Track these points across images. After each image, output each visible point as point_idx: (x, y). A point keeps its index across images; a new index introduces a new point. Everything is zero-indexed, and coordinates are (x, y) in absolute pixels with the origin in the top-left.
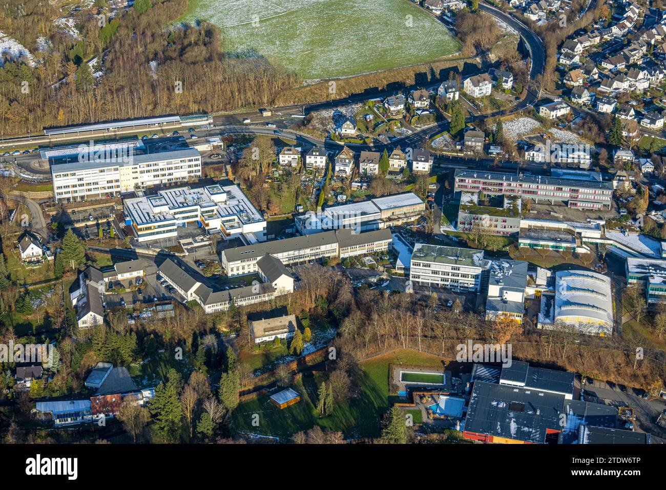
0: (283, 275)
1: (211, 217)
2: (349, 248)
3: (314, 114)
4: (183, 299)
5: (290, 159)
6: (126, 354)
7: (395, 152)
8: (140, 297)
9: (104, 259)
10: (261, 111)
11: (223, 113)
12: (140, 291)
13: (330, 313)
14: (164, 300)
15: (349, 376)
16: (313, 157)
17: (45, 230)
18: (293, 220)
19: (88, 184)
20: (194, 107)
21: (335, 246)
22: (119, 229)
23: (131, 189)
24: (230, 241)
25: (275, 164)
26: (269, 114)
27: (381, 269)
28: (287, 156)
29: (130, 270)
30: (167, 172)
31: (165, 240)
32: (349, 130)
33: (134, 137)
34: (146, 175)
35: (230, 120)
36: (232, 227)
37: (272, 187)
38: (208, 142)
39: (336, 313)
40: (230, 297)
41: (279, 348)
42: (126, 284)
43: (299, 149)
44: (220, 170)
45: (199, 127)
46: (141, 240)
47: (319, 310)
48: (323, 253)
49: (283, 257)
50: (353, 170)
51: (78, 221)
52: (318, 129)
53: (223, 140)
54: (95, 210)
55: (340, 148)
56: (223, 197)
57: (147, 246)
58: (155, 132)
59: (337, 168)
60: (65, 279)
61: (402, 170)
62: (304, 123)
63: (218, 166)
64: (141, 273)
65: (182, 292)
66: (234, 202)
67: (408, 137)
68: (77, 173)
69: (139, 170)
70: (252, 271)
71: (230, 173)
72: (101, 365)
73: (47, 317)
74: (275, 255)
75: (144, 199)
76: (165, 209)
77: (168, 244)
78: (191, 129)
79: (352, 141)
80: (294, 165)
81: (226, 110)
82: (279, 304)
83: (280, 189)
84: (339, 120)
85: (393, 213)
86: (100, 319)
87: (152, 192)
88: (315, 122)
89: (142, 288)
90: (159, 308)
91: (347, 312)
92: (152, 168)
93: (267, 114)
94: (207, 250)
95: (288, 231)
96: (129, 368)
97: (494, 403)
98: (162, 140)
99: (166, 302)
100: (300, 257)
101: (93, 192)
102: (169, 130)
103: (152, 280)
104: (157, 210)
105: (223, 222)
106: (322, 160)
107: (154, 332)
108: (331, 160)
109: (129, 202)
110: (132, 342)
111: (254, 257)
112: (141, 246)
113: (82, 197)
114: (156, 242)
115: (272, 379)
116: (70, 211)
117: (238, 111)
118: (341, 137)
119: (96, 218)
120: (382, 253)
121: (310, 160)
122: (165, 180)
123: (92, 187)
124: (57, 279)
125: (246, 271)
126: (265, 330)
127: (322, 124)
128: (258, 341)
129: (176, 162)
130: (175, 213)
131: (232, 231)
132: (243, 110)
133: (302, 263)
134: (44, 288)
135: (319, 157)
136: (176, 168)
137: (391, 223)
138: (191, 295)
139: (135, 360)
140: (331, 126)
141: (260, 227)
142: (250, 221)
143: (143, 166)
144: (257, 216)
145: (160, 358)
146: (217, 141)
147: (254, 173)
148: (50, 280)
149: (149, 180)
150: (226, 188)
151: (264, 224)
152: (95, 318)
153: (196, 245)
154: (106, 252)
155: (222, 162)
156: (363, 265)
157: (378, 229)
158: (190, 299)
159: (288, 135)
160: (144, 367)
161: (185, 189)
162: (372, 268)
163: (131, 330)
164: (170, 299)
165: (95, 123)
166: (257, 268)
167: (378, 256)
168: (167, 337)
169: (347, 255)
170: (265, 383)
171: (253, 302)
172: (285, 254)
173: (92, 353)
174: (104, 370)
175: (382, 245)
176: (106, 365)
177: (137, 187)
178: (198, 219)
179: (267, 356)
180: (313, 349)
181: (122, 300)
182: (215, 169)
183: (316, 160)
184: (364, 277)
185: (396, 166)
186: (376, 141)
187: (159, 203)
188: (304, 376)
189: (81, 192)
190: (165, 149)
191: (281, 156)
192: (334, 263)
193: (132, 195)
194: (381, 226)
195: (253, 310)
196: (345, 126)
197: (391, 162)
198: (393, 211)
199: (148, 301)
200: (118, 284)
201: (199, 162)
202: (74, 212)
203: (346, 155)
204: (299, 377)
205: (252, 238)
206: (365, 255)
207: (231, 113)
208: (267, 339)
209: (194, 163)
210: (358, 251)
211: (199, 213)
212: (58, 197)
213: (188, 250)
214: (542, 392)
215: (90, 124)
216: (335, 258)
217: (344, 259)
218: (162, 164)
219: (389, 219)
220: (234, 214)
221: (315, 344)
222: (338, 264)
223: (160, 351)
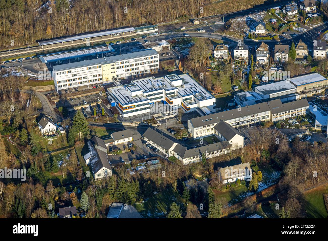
0: (237, 135)
1: (173, 97)
2: (279, 114)
3: (232, 21)
4: (165, 156)
5: (222, 53)
6: (132, 195)
7: (299, 44)
8: (134, 156)
9: (101, 131)
10: (192, 21)
11: (163, 23)
12: (132, 152)
13: (272, 161)
14: (151, 157)
15: (300, 203)
16: (239, 51)
17: (54, 113)
18: (232, 97)
19: (80, 79)
20: (142, 21)
21: (269, 113)
22: (106, 109)
23: (110, 81)
24: (190, 113)
25: (212, 57)
26: (198, 22)
27: (304, 128)
28: (219, 51)
29: (123, 137)
30: (135, 67)
31: (144, 115)
32: (261, 31)
33: (103, 44)
34: (120, 70)
35: (170, 28)
36: (190, 103)
37: (212, 74)
38: (159, 45)
39: (277, 160)
40: (200, 152)
41: (241, 187)
42: (122, 148)
43: (227, 46)
44: (172, 64)
45: (149, 34)
46: (125, 116)
47: (264, 159)
48: (262, 118)
49: (232, 122)
50: (269, 59)
51: (76, 105)
52: (238, 32)
53: (169, 42)
54: (86, 97)
55: (259, 44)
56: (180, 83)
57: (131, 120)
58: (118, 40)
59: (258, 58)
60: (76, 146)
61: (306, 57)
62: (226, 27)
63: (170, 61)
64: (131, 139)
65: (163, 151)
66: (187, 86)
67: (304, 34)
68: (73, 70)
69: (115, 66)
70: (210, 133)
71: (180, 66)
72: (115, 204)
73: (69, 174)
74: (227, 122)
75: (122, 87)
76: (140, 93)
77: (146, 118)
78: (144, 36)
79: (265, 38)
80: (225, 57)
81: (165, 21)
82: (235, 156)
83: (219, 75)
84: (252, 24)
85: (305, 88)
86: (110, 171)
87: (126, 82)
88: (234, 26)
89: (134, 149)
90: (150, 162)
91: (286, 160)
92: (125, 64)
93: (196, 23)
94: (174, 121)
95: (230, 104)
96: (135, 206)
98: (123, 45)
99: (153, 158)
100: (244, 122)
101: (83, 84)
102: (128, 38)
103: (139, 144)
104: (134, 94)
105: (183, 100)
106: (245, 53)
107: (150, 179)
108: (252, 52)
109: (112, 90)
110: (136, 187)
111: (212, 123)
112: (126, 120)
113: (75, 89)
114: (135, 117)
115: (241, 208)
116: (68, 98)
117: (174, 22)
118: (256, 36)
119: (89, 103)
120: (302, 116)
121: (237, 53)
122: (133, 73)
123: (83, 80)
124: (70, 146)
125: (206, 134)
127: (239, 27)
128: (224, 182)
129: (141, 59)
130: (148, 96)
131: (191, 106)
132: (178, 21)
133: (245, 127)
134: (62, 153)
135: (243, 51)
136: (141, 64)
137: (305, 95)
138: (171, 152)
139: (138, 200)
140: (246, 29)
141: (211, 102)
142: (203, 98)
143: (118, 64)
144: (208, 95)
145: (156, 198)
146: (164, 43)
147: (197, 65)
148: (65, 148)
149: (123, 73)
150: (181, 76)
151: (214, 100)
152: (106, 171)
153: (165, 118)
154: (101, 126)
155: (172, 58)
156: (290, 125)
157: (295, 100)
158: (170, 155)
159: (216, 36)
160: (146, 205)
161: (151, 78)
162: (297, 127)
163: (134, 179)
164: (156, 156)
165: (73, 36)
166: (213, 132)
167: (300, 118)
168: (158, 183)
169: (276, 120)
170: (236, 211)
171: (216, 155)
172: (234, 120)
173: (108, 196)
174: (117, 207)
175: (302, 111)
176: (119, 205)
177: (114, 79)
178: (163, 99)
179: (232, 193)
180: (265, 186)
181: (121, 158)
182: (168, 64)
183: (241, 53)
184: (292, 134)
185: (301, 54)
186: (281, 38)
187: (134, 89)
188: (263, 205)
189: (75, 84)
190: (128, 51)
191: (215, 51)
192: (268, 125)
193: (112, 85)
194: (298, 97)
195: (217, 161)
196: (258, 27)
197: (297, 51)
198: (305, 86)
199: (140, 158)
200: (115, 147)
201: (158, 59)
202: (71, 99)
203: (263, 50)
204: (260, 206)
205: (206, 110)
206: (290, 119)
207: (169, 23)
208: (230, 181)
209: (154, 59)
210: (284, 116)
211: (164, 95)
212: (58, 89)
213: (160, 121)
215: (69, 36)
216: (268, 122)
217: (275, 123)
218: (132, 61)
219: (303, 92)
220: (190, 94)
221: (265, 183)
222: (271, 126)
223: (155, 193)
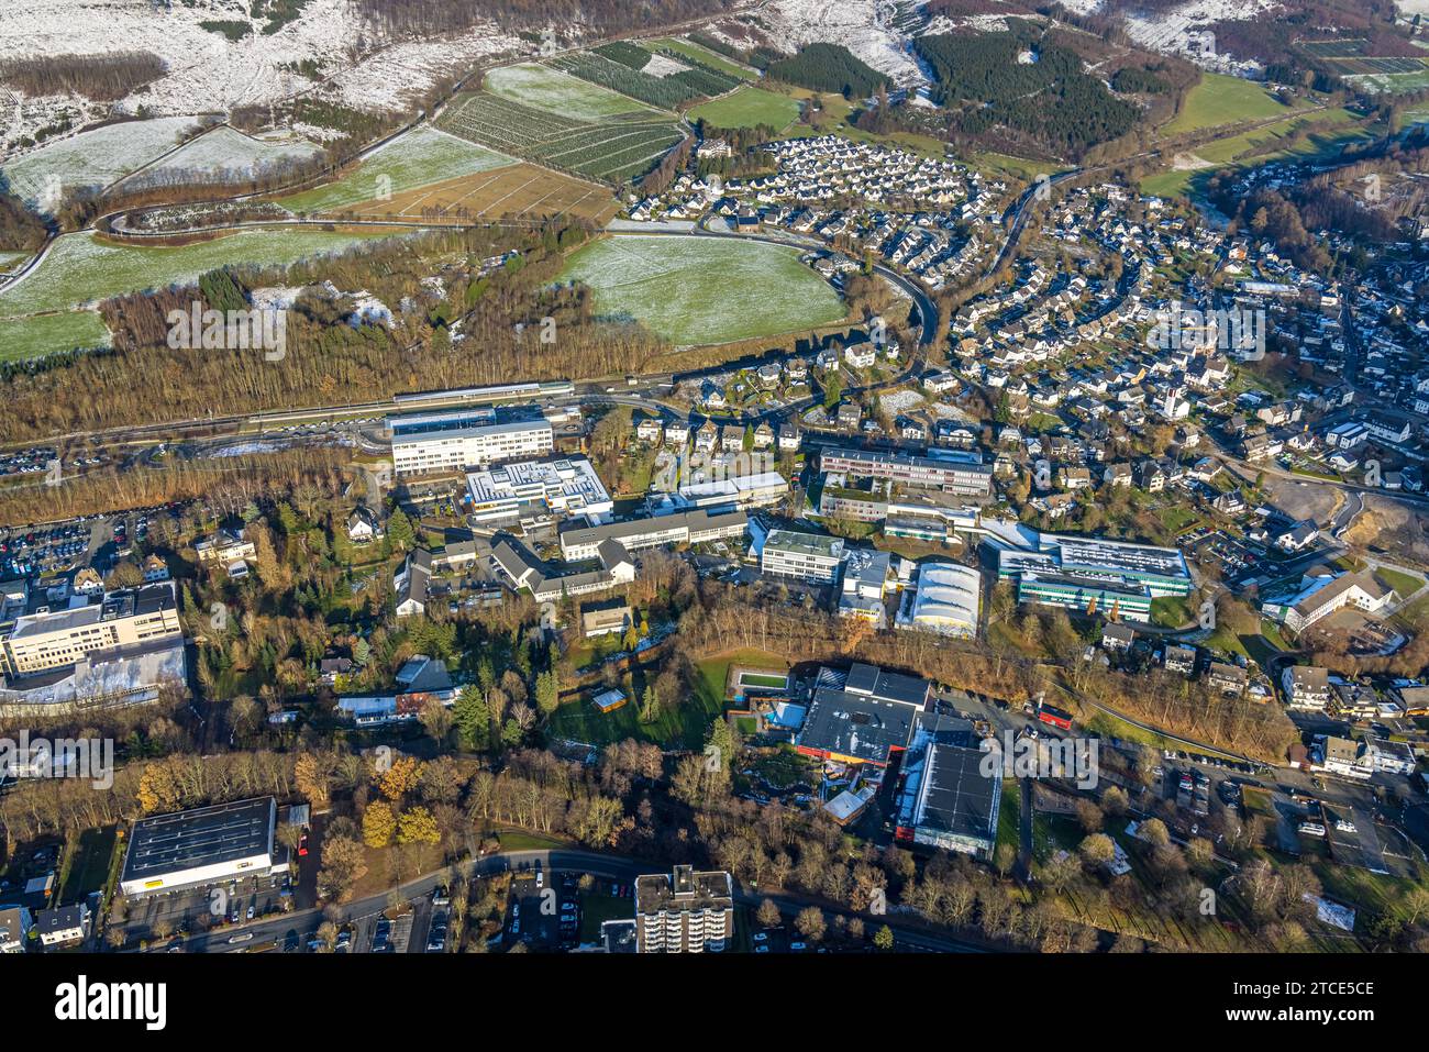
0: (623, 563)
1: (555, 495)
2: (700, 532)
3: (682, 383)
4: (514, 585)
5: (649, 433)
6: (444, 645)
7: (761, 427)
8: (469, 582)
9: (436, 539)
10: (628, 378)
11: (587, 380)
12: (469, 575)
13: (672, 605)
14: (493, 586)
15: (679, 678)
16: (674, 431)
17: (380, 506)
18: (644, 500)
19: (430, 456)
20: (555, 374)
21: (685, 530)
22: (458, 506)
23: (476, 462)
24: (574, 521)
25: (633, 437)
26: (635, 382)
27: (733, 556)
28: (646, 429)
29: (461, 552)
30: (516, 445)
31: (504, 519)
32: (716, 401)
33: (488, 406)
34: (492, 447)
35: (593, 388)
36: (577, 507)
37: (627, 464)
38: (565, 412)
39: (678, 605)
40: (564, 585)
41: (612, 643)
42: (456, 568)
43: (660, 422)
44: (573, 443)
45: (558, 395)
46: (479, 518)
47: (661, 601)
48: (672, 537)
49: (627, 542)
50: (715, 445)
51: (415, 497)
52: (684, 400)
53: (581, 410)
54: (436, 484)
55: (703, 420)
56: (572, 473)
57: (485, 525)
58: (511, 401)
59: (698, 444)
60: (392, 560)
61: (768, 447)
62: (670, 393)
63: (572, 439)
64: (473, 556)
65: (514, 578)
66: (583, 479)
67: (779, 410)
68: (418, 444)
69: (484, 442)
70: (592, 555)
71: (583, 447)
72: (416, 657)
73: (368, 601)
74: (619, 539)
75: (488, 474)
76: (507, 485)
77: (507, 524)
78: (550, 397)
79: (719, 413)
80: (653, 439)
81: (590, 377)
82: (617, 593)
83: (634, 465)
84: (707, 390)
85: (753, 494)
86: (420, 607)
87: (497, 466)
88: (682, 393)
89: (473, 572)
90: (487, 595)
91: (688, 603)
92: (499, 440)
93: (632, 382)
94: (548, 530)
95: (638, 511)
96: (447, 661)
97: (837, 714)
98: (517, 409)
99: (495, 588)
100: (645, 541)
101: (434, 466)
102: (525, 399)
103: (484, 564)
104: (498, 486)
105: (568, 501)
106: (683, 434)
107: (477, 623)
108: (693, 435)
109: (471, 477)
110: (451, 633)
111: (595, 541)
112: (479, 525)
113: (424, 470)
114: (495, 521)
115: (598, 679)
116: (409, 485)
117: (603, 379)
118: (707, 409)
119: (435, 494)
120: (736, 538)
121: (670, 433)
122: (513, 453)
123: (434, 459)
124: (384, 560)
125: (586, 556)
126: (598, 623)
127: (689, 394)
128: (589, 634)
129: (525, 434)
130: (517, 491)
131: (577, 512)
132: (609, 378)
133: (648, 548)
134: (368, 569)
135: (680, 431)
136: (525, 440)
137: (750, 505)
138: (522, 582)
139: (454, 653)
140: (698, 396)
141: (607, 507)
142: (597, 500)
143: (489, 438)
144: (605, 495)
145: (483, 652)
146: (575, 411)
147: (609, 448)
148: (376, 561)
149: (496, 453)
150: (576, 464)
151: (611, 504)
152: (414, 606)
153: (537, 525)
154: (440, 531)
155: (576, 435)
156: (714, 551)
157: (735, 511)
158: (521, 586)
159: (650, 406)
160: (463, 660)
161: (532, 463)
162: (723, 554)
163: (452, 620)
164: (500, 585)
165: (450, 390)
166: (598, 554)
167: (731, 542)
168: (491, 628)
169: (696, 540)
170: (591, 682)
171: (588, 590)
172: (630, 538)
173: (408, 644)
174: (420, 663)
175: (736, 530)
176: (423, 658)
177: (482, 460)
178: (543, 497)
179: (597, 651)
180: (648, 645)
181: (449, 585)
182: (568, 442)
183: (677, 434)
184: (713, 565)
185: (762, 442)
186: (744, 414)
187: (502, 479)
188: (634, 676)
189: (423, 465)
190: (519, 419)
191: (639, 429)
192: (683, 549)
193: (476, 469)
194: (739, 508)
195: (587, 600)
196: (711, 397)
197: (757, 438)
198: (753, 492)
199: (477, 587)
200: (448, 567)
201: (550, 435)
202: (413, 486)
203: (708, 429)
204: (629, 676)
205: (596, 520)
206: (718, 540)
207: (595, 380)
208: (600, 632)
209: (544, 435)
210: (709, 536)
211: (543, 490)
212: (397, 470)
213: (528, 531)
214: (891, 702)
215: (444, 391)
216: (684, 543)
217: (694, 545)
218: (510, 436)
219: (748, 501)
220: (580, 493)
221: (651, 639)
222: (687, 550)
223: (483, 643)
